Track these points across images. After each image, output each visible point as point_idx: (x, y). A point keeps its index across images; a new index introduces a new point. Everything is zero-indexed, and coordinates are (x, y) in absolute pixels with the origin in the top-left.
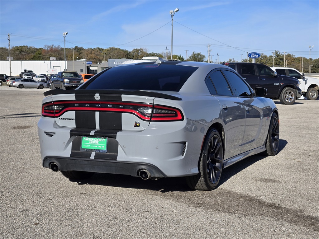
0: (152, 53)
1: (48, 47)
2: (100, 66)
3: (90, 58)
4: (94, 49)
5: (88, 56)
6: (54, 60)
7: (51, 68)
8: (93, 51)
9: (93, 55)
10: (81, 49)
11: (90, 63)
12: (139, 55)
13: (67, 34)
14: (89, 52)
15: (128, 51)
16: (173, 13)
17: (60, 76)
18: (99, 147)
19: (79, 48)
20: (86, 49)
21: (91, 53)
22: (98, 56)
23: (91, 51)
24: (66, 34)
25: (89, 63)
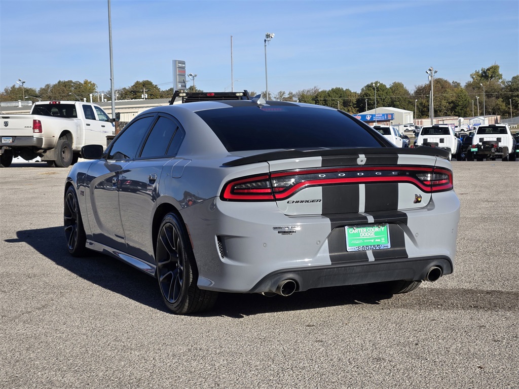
18: (377, 240)
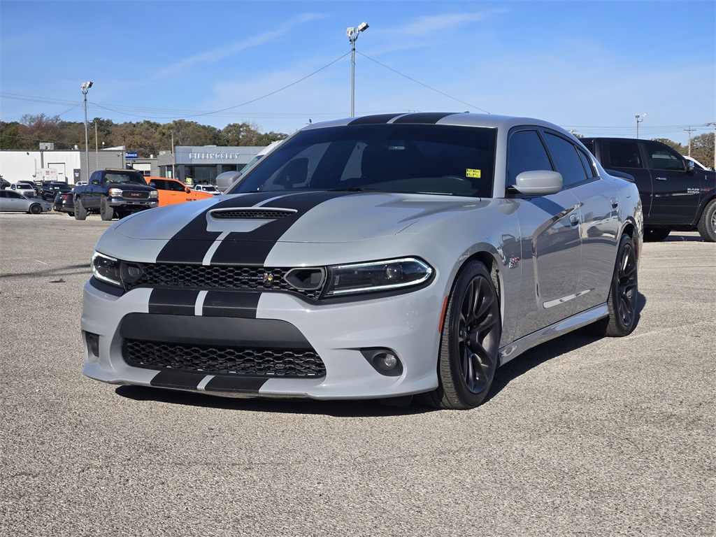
0: (271, 133)
1: (32, 119)
2: (156, 163)
3: (131, 144)
4: (138, 123)
5: (127, 140)
6: (48, 149)
7: (43, 167)
8: (138, 129)
9: (137, 139)
10: (109, 123)
11: (133, 155)
12: (241, 137)
13: (90, 85)
14: (128, 130)
15: (215, 129)
16: (353, 34)
17: (98, 181)
19: (103, 121)
20: (120, 123)
21: (132, 134)
22: (149, 139)
23: (132, 128)
24: (88, 86)
25: (130, 155)
